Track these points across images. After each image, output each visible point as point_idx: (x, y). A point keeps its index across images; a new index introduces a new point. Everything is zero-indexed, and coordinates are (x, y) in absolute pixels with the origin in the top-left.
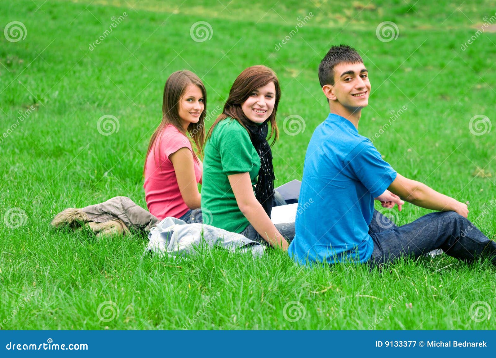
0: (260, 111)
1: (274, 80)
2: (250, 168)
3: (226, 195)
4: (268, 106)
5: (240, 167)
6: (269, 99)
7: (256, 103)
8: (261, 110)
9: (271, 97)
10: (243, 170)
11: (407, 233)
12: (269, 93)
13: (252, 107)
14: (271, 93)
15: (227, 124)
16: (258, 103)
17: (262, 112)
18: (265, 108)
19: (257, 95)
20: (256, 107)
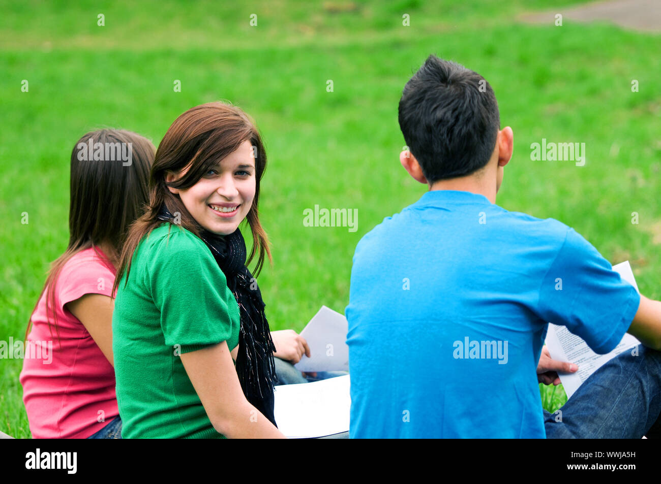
0: (225, 209)
1: (251, 136)
2: (227, 330)
3: (176, 400)
4: (242, 195)
5: (206, 333)
6: (244, 179)
7: (216, 191)
8: (227, 206)
9: (248, 174)
10: (214, 338)
11: (591, 421)
12: (242, 166)
13: (207, 201)
14: (248, 166)
15: (165, 240)
16: (221, 192)
17: (230, 209)
18: (237, 201)
19: (217, 173)
20: (216, 200)
